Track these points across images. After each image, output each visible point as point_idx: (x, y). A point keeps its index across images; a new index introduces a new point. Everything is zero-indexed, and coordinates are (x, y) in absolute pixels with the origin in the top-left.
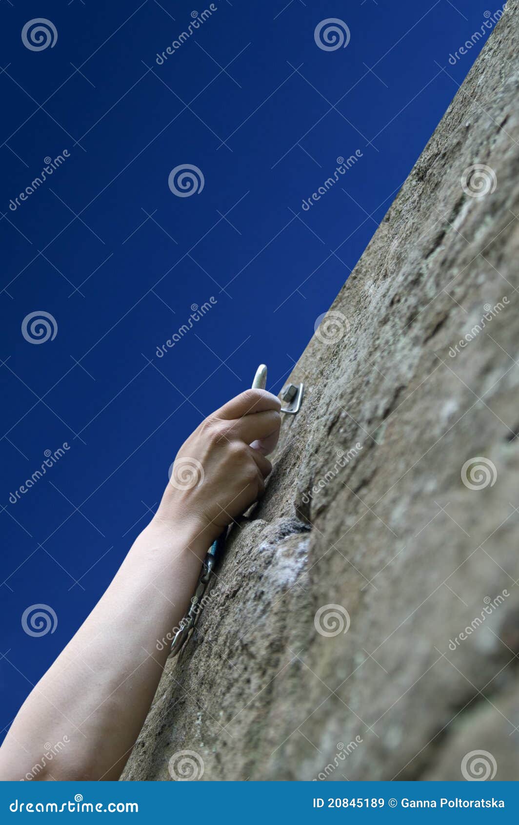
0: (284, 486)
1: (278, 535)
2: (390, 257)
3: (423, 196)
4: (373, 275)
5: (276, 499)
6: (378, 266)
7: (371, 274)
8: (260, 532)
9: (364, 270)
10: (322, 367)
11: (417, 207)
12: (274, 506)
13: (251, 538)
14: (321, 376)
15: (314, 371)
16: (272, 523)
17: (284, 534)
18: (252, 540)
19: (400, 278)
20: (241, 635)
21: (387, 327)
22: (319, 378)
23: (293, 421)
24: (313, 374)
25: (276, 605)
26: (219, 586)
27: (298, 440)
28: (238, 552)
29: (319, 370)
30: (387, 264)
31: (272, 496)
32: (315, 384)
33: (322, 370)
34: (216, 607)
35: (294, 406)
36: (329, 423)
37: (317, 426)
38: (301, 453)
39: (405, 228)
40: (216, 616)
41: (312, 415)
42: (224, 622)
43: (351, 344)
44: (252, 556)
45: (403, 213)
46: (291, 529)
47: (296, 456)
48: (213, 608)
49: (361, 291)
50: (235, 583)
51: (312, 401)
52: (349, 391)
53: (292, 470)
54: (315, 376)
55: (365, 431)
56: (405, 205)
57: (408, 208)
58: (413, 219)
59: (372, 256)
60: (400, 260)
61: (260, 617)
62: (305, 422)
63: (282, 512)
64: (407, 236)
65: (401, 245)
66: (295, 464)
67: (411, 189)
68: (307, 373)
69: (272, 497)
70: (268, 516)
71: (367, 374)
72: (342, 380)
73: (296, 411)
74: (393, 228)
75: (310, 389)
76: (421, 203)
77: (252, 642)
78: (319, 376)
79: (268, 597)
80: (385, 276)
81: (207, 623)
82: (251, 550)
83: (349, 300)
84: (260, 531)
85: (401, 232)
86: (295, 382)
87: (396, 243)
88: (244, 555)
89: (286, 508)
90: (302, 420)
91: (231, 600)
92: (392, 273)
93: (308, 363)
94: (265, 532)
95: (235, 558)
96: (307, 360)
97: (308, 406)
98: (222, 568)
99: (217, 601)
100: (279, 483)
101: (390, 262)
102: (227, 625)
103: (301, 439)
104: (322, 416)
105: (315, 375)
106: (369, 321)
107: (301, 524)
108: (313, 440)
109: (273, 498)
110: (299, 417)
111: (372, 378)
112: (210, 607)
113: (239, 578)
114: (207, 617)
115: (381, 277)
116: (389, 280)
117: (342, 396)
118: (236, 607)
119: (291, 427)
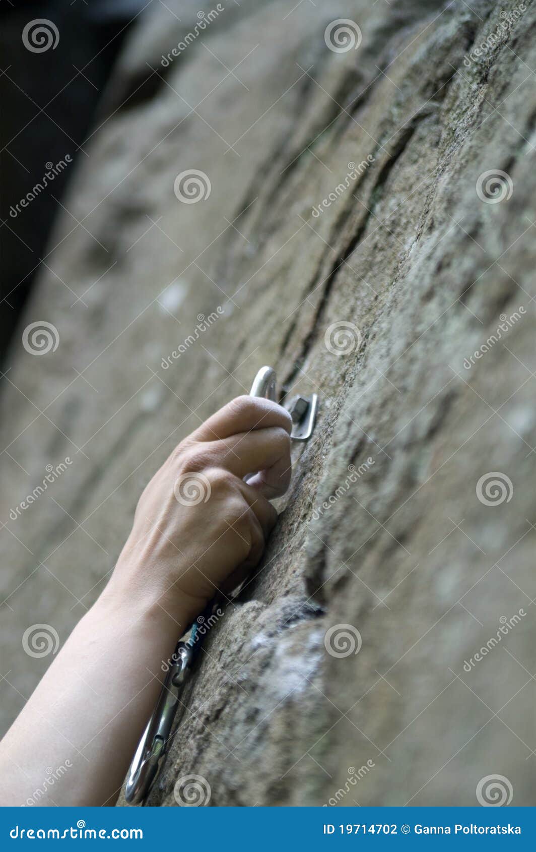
0: (290, 549)
1: (280, 623)
2: (437, 199)
3: (485, 106)
4: (416, 228)
5: (278, 570)
6: (423, 214)
7: (414, 226)
8: (254, 621)
9: (404, 220)
10: (344, 368)
11: (475, 123)
12: (275, 579)
13: (241, 630)
14: (343, 382)
15: (332, 375)
16: (273, 606)
17: (289, 622)
18: (243, 633)
19: (451, 231)
20: (226, 776)
21: (433, 305)
22: (339, 386)
23: (302, 452)
24: (332, 380)
25: (277, 730)
26: (197, 705)
27: (310, 480)
28: (222, 651)
29: (340, 373)
30: (434, 210)
31: (273, 564)
32: (333, 395)
33: (345, 374)
34: (192, 736)
35: (304, 428)
36: (350, 452)
37: (333, 458)
38: (313, 499)
39: (459, 154)
40: (191, 750)
41: (328, 441)
42: (202, 758)
43: (382, 333)
44: (242, 657)
45: (458, 132)
46: (301, 614)
47: (307, 504)
48: (188, 738)
49: (400, 253)
50: (217, 698)
51: (329, 421)
52: (379, 402)
53: (301, 525)
54: (334, 383)
55: (400, 461)
56: (461, 121)
57: (465, 125)
58: (471, 140)
59: (415, 199)
60: (451, 203)
61: (253, 749)
62: (319, 452)
63: (287, 589)
64: (463, 167)
65: (453, 180)
66: (305, 516)
67: (470, 96)
68: (322, 379)
69: (273, 567)
70: (267, 596)
71: (404, 376)
72: (370, 387)
73: (306, 436)
74: (444, 155)
75: (328, 403)
76: (482, 117)
77: (242, 787)
78: (340, 382)
79: (265, 717)
80: (431, 228)
81: (178, 761)
82: (242, 646)
83: (382, 266)
84: (255, 618)
85: (453, 162)
86: (305, 392)
87: (446, 177)
88: (231, 655)
89: (292, 582)
90: (316, 449)
91: (213, 724)
92: (441, 223)
93: (325, 363)
94: (261, 619)
95: (219, 660)
96: (323, 360)
97: (325, 427)
98: (200, 677)
99: (192, 726)
100: (283, 545)
101: (437, 207)
102: (207, 763)
103: (315, 478)
104: (341, 442)
105: (334, 381)
106: (408, 297)
107: (315, 606)
108: (329, 478)
109: (275, 568)
110: (311, 444)
111: (411, 381)
112: (183, 735)
113: (225, 691)
114: (179, 752)
115: (425, 229)
116: (436, 233)
117: (369, 410)
118: (219, 735)
119: (301, 460)
